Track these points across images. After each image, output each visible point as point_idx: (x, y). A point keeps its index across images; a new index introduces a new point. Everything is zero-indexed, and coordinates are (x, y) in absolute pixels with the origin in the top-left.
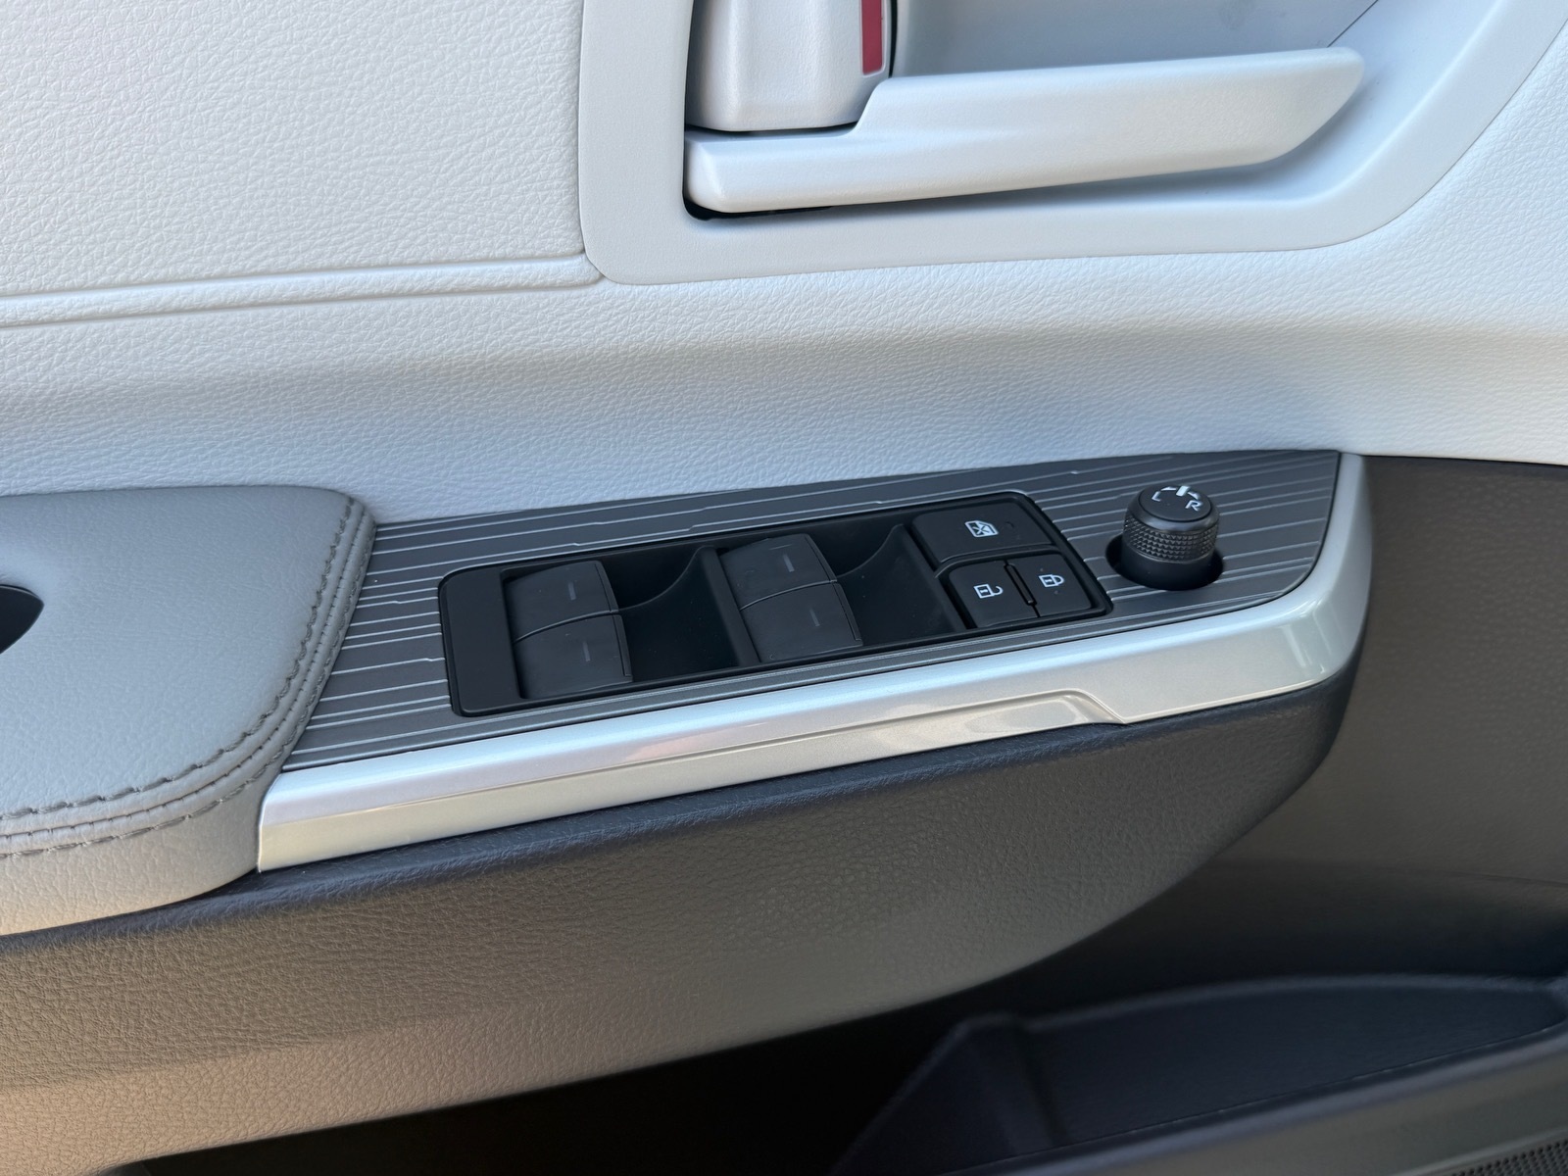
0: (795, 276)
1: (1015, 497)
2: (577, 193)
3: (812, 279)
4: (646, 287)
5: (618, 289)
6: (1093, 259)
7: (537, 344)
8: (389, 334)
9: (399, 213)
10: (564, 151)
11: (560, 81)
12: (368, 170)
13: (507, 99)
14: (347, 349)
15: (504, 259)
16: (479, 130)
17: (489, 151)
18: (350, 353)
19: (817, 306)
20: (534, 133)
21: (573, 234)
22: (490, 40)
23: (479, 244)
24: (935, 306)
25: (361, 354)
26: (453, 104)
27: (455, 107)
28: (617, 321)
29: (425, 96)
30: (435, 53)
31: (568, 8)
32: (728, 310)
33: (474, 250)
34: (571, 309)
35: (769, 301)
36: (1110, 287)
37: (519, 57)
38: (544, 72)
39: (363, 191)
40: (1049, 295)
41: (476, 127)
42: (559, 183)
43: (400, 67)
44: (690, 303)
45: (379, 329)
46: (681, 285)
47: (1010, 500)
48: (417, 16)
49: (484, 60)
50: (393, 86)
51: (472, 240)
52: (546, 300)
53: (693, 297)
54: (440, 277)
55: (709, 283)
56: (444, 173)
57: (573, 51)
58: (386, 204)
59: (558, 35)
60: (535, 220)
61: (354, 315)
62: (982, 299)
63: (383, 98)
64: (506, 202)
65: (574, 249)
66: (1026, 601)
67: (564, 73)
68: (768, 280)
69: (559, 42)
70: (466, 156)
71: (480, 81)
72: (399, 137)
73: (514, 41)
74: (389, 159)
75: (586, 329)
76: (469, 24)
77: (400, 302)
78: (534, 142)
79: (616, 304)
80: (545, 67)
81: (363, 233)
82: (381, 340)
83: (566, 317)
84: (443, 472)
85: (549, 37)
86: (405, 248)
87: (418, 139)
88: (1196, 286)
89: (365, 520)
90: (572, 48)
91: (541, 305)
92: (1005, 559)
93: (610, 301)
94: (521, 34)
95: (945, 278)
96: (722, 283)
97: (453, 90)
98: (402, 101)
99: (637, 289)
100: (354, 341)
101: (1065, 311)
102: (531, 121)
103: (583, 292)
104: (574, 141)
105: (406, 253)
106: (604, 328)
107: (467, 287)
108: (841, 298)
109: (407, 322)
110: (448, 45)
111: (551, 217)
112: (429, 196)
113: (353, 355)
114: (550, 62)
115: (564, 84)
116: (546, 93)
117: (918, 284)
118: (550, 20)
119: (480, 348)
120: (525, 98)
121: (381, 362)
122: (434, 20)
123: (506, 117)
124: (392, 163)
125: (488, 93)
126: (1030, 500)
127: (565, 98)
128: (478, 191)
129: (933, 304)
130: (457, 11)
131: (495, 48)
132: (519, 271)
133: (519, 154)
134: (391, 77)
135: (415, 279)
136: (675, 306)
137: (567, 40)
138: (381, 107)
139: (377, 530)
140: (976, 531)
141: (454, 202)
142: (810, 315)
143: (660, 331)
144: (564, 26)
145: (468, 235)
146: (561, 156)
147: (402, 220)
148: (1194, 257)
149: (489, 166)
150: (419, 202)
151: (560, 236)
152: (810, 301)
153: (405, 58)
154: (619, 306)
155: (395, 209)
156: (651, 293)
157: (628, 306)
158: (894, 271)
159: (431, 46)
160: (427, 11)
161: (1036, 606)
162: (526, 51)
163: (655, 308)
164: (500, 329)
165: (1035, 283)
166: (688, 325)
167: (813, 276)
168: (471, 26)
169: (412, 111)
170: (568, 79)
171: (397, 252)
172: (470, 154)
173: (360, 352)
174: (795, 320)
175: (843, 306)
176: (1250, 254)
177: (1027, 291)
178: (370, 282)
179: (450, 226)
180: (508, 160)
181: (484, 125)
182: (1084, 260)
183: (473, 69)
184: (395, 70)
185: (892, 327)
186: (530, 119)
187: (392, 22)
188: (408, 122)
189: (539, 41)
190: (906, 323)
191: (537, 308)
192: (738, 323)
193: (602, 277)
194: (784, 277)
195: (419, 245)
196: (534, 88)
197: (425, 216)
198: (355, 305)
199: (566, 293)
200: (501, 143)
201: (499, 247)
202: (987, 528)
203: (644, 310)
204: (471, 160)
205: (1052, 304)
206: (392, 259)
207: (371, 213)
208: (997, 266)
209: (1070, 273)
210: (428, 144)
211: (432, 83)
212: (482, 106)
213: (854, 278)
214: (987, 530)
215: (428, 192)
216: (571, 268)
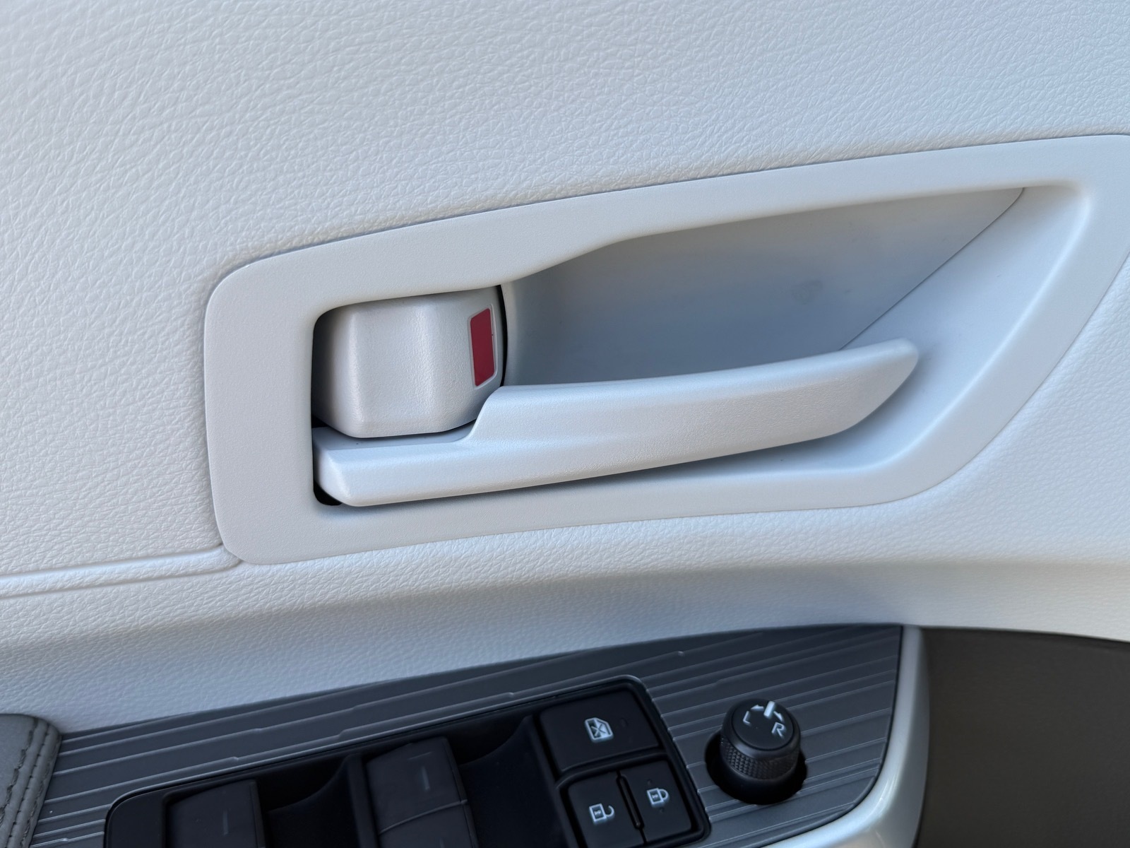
0: (422, 546)
1: (630, 685)
2: (211, 502)
3: (437, 546)
4: (284, 565)
5: (257, 570)
6: (685, 519)
7: (186, 614)
8: (46, 620)
9: (44, 532)
10: (196, 473)
11: (186, 421)
12: (10, 502)
13: (137, 439)
14: (10, 633)
15: (147, 557)
16: (112, 464)
17: (124, 479)
18: (13, 635)
19: (443, 567)
20: (165, 462)
21: (211, 534)
22: (114, 394)
23: (122, 548)
24: (549, 562)
25: (22, 635)
26: (85, 446)
27: (87, 448)
28: (259, 593)
29: (57, 442)
30: (63, 408)
31: (188, 364)
32: (361, 577)
33: (118, 554)
34: (215, 588)
35: (399, 568)
36: (701, 541)
37: (144, 406)
38: (170, 415)
39: (8, 518)
40: (648, 549)
41: (109, 462)
42: (193, 497)
43: (31, 421)
44: (326, 574)
45: (37, 617)
46: (317, 561)
47: (625, 689)
48: (41, 380)
49: (111, 410)
50: (26, 436)
51: (115, 546)
52: (190, 584)
53: (328, 570)
54: (88, 576)
55: (344, 557)
56: (83, 498)
57: (197, 396)
58: (31, 527)
59: (180, 386)
60: (173, 527)
61: (11, 608)
62: (590, 554)
63: (18, 446)
64: (144, 516)
65: (212, 545)
66: (634, 824)
67: (189, 415)
68: (398, 550)
69: (182, 391)
70: (102, 484)
71: (109, 426)
72: (37, 475)
73: (138, 394)
74: (28, 492)
75: (230, 601)
76: (93, 382)
77: (54, 596)
78: (167, 469)
79: (256, 581)
80: (171, 411)
81: (11, 549)
82: (40, 624)
83: (211, 594)
84: (117, 694)
85: (172, 387)
86: (53, 557)
87: (55, 475)
88: (775, 538)
89: (51, 732)
90: (195, 395)
91: (185, 588)
92: (617, 770)
93: (251, 579)
94: (144, 388)
95: (557, 540)
96: (355, 556)
97: (84, 435)
98: (36, 447)
99: (275, 568)
100: (14, 627)
101: (665, 559)
102: (161, 454)
103: (224, 574)
104: (204, 465)
105: (54, 560)
106: (246, 599)
107: (115, 582)
108: (465, 560)
109: (62, 609)
110: (75, 401)
111: (188, 524)
112: (71, 517)
113: (16, 637)
114: (175, 407)
115: (191, 422)
116: (173, 431)
117: (533, 546)
118: (173, 374)
119: (132, 622)
120: (154, 436)
121: (43, 638)
122: (58, 382)
123: (137, 452)
124: (32, 495)
125: (117, 435)
126: (640, 687)
127: (192, 434)
128: (117, 510)
129: (547, 560)
130: (80, 373)
131: (121, 400)
132: (162, 566)
133: (152, 479)
134: (23, 429)
135: (65, 579)
136: (311, 578)
137: (190, 388)
138: (17, 453)
139: (62, 736)
140: (594, 733)
141: (95, 520)
142: (437, 575)
143: (299, 597)
144: (185, 379)
145: (110, 543)
146: (193, 477)
147: (47, 538)
148: (772, 515)
149: (125, 490)
150: (62, 523)
151: (198, 537)
152: (437, 564)
153: (35, 413)
154: (259, 582)
155: (40, 529)
156: (288, 570)
157: (268, 581)
158: (512, 536)
159: (58, 403)
160: (51, 375)
161: (644, 830)
162: (150, 400)
163: (293, 581)
164: (149, 607)
165: (636, 540)
166: (326, 590)
167: (439, 544)
168: (95, 384)
169: (46, 455)
170: (194, 418)
171: (45, 561)
172: (106, 483)
173: (21, 633)
174: (424, 579)
175: (467, 566)
176: (820, 511)
177: (629, 547)
178: (24, 585)
179: (93, 538)
180: (143, 484)
181: (117, 460)
182: (677, 520)
183: (100, 418)
184: (26, 424)
185: (512, 578)
186: (161, 452)
187: (18, 386)
188: (44, 464)
189: (163, 392)
190: (525, 574)
191: (182, 590)
192: (372, 585)
193: (240, 562)
194: (412, 547)
195: (66, 554)
196: (161, 428)
197: (70, 532)
198: (12, 601)
199: (207, 577)
200: (134, 473)
201: (140, 550)
202: (604, 729)
203: (283, 582)
204: (108, 488)
205: (651, 555)
206: (42, 566)
207: (17, 534)
208: (602, 528)
209: (666, 531)
210: (65, 478)
211: (63, 431)
212: (113, 445)
213: (476, 544)
214: (602, 731)
215: (69, 515)
216: (211, 558)
